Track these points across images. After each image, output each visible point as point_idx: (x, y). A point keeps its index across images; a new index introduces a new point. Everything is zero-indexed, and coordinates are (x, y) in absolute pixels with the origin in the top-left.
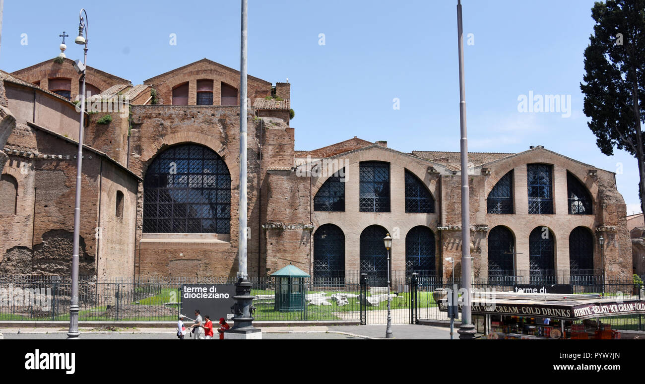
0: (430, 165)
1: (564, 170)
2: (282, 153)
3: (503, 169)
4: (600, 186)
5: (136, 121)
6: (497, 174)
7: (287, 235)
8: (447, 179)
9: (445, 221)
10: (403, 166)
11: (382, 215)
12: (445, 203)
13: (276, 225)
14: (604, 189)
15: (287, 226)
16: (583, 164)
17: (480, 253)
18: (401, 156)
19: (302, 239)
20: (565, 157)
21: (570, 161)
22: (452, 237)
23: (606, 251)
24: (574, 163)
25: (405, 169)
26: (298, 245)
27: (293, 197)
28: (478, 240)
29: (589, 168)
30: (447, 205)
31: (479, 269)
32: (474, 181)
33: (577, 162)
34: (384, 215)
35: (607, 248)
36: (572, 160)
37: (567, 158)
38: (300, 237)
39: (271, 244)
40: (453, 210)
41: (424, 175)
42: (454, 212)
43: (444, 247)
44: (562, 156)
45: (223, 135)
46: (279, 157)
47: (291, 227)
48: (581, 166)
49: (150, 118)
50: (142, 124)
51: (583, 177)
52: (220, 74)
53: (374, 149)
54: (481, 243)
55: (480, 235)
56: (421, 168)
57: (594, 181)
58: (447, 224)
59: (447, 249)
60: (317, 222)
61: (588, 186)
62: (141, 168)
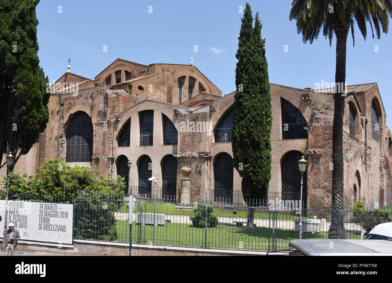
0: (176, 108)
1: (278, 98)
2: (114, 112)
3: (226, 104)
4: (314, 109)
5: (62, 103)
6: (221, 109)
7: (101, 162)
8: (181, 118)
9: (179, 150)
10: (161, 112)
11: (148, 148)
12: (180, 136)
13: (96, 157)
14: (317, 112)
15: (101, 157)
16: (296, 89)
17: (201, 175)
18: (160, 105)
19: (107, 165)
20: (279, 86)
21: (284, 89)
22: (183, 163)
23: (309, 175)
24: (288, 90)
25: (162, 113)
26: (105, 168)
27: (104, 139)
28: (200, 165)
29: (303, 93)
30: (181, 138)
31: (200, 188)
32: (199, 117)
33: (291, 88)
34: (149, 147)
35: (310, 172)
36: (286, 87)
37: (281, 86)
38: (106, 164)
39: (95, 168)
40: (184, 141)
41: (173, 117)
42: (185, 143)
43: (178, 170)
44: (276, 85)
45: (92, 105)
46: (113, 114)
47: (103, 157)
48: (295, 92)
49: (67, 100)
50: (64, 104)
51: (296, 102)
52: (124, 66)
53: (146, 102)
54: (202, 167)
55: (202, 160)
56: (171, 112)
57: (308, 105)
58: (180, 153)
59: (179, 172)
60: (117, 154)
61: (301, 110)
62: (63, 127)
